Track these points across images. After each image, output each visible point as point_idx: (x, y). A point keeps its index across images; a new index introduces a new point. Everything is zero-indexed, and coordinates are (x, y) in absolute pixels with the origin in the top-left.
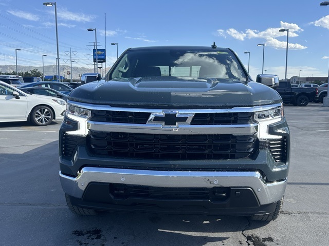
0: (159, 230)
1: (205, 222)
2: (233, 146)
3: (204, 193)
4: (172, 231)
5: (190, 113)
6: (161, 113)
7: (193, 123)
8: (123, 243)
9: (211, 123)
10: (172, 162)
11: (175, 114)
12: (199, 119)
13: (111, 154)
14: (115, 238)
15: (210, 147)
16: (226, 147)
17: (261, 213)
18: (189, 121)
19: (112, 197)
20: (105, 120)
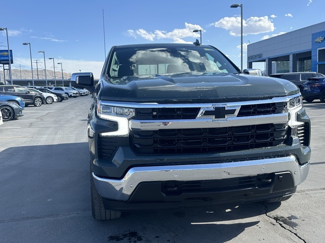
0: (192, 223)
1: (227, 211)
2: (272, 135)
3: (251, 181)
4: (206, 223)
5: (237, 106)
6: (210, 107)
7: (240, 115)
8: (169, 241)
9: (253, 114)
10: (222, 154)
11: (225, 107)
12: (245, 111)
13: (157, 152)
14: (157, 237)
15: (252, 136)
16: (265, 136)
17: (287, 194)
18: (236, 113)
19: (164, 195)
20: (152, 118)
